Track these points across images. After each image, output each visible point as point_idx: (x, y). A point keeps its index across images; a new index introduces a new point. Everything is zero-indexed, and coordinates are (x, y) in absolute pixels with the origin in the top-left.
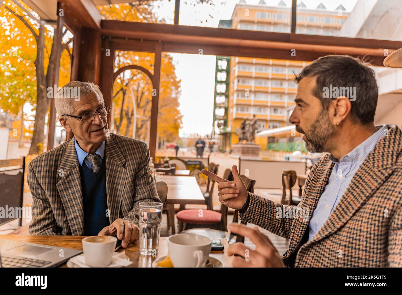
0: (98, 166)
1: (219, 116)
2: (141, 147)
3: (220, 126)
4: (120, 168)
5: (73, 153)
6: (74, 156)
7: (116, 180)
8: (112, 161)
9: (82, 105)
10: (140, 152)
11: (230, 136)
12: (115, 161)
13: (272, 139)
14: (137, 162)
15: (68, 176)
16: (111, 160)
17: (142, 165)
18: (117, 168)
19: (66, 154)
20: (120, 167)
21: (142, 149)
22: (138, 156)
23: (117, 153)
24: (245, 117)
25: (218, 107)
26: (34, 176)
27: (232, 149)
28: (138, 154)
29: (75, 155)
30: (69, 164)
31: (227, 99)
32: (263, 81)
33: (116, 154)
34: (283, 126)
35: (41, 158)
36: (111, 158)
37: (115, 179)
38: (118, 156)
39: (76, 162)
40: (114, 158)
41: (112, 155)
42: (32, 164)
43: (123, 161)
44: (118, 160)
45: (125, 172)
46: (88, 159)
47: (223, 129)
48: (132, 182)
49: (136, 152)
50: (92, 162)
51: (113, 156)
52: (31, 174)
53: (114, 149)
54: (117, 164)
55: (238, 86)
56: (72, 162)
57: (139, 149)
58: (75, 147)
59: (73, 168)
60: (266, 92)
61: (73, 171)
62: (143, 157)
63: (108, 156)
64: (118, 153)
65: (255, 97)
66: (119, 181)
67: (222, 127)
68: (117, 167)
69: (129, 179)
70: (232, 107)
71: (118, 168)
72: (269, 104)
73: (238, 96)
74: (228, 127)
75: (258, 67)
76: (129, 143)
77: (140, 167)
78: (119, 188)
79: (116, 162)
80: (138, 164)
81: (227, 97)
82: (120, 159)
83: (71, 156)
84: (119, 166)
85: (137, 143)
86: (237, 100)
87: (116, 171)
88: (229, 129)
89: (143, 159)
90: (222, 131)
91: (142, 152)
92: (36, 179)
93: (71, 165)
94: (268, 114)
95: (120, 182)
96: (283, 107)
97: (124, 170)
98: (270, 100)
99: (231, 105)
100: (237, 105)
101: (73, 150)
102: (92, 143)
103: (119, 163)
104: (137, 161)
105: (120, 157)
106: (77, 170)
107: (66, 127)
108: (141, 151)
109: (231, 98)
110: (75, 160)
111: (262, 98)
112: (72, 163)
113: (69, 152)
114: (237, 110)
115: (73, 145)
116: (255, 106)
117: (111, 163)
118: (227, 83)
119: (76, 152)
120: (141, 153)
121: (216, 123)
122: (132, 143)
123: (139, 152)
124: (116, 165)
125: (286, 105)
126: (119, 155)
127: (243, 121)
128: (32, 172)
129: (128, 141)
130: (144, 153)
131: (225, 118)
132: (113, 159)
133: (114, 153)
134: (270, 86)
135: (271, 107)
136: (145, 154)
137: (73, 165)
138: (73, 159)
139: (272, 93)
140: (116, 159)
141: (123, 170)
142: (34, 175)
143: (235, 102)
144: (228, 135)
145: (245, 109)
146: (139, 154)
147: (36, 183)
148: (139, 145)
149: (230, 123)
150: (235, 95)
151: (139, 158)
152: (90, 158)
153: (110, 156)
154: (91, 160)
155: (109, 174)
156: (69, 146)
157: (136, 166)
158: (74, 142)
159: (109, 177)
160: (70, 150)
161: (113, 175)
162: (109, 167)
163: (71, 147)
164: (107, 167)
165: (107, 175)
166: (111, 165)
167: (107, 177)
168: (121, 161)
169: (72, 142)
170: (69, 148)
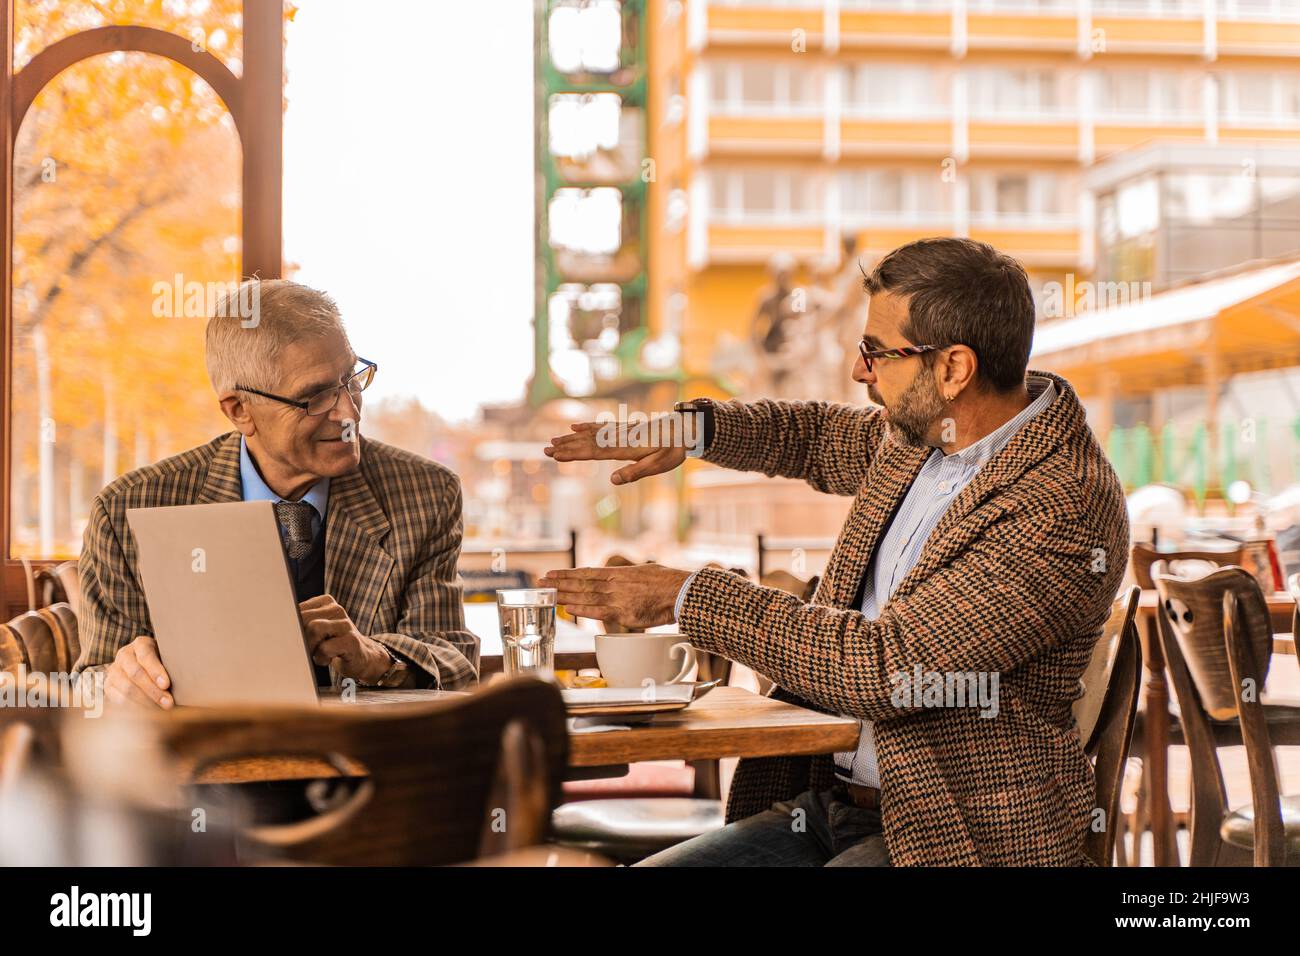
0: (307, 541)
1: (582, 256)
2: (434, 486)
3: (596, 336)
4: (373, 548)
7: (355, 586)
8: (346, 524)
10: (431, 503)
12: (358, 524)
14: (419, 537)
16: (344, 520)
17: (432, 547)
18: (362, 547)
19: (209, 486)
20: (370, 546)
21: (439, 495)
22: (422, 514)
23: (364, 500)
24: (783, 257)
25: (572, 184)
26: (116, 551)
28: (425, 510)
29: (236, 496)
31: (634, 118)
33: (362, 504)
35: (136, 492)
36: (346, 515)
37: (353, 582)
38: (368, 509)
40: (355, 514)
41: (347, 506)
42: (110, 507)
43: (381, 527)
44: (367, 524)
45: (385, 562)
47: (618, 353)
48: (395, 597)
49: (419, 502)
50: (288, 526)
51: (352, 508)
52: (110, 542)
53: (357, 487)
54: (363, 533)
55: (715, 13)
57: (429, 493)
58: (238, 470)
60: (936, 54)
62: (439, 520)
63: (337, 506)
64: (368, 502)
65: (851, 95)
66: (362, 588)
67: (609, 338)
68: (363, 543)
70: (680, 182)
71: (366, 546)
72: (961, 145)
73: (719, 92)
74: (653, 335)
77: (425, 551)
78: (362, 610)
79: (360, 529)
80: (419, 544)
81: (635, 101)
82: (372, 518)
84: (368, 540)
85: (424, 472)
86: (715, 124)
87: (359, 557)
88: (660, 354)
89: (439, 526)
90: (609, 369)
91: (437, 502)
92: (122, 560)
95: (365, 593)
96: (1066, 163)
97: (381, 557)
98: (963, 108)
99: (666, 164)
100: (717, 159)
101: (231, 479)
103: (370, 531)
104: (418, 532)
105: (374, 514)
107: (240, 419)
108: (434, 500)
109: (669, 109)
111: (903, 102)
113: (217, 482)
114: (719, 200)
116: (853, 162)
117: (345, 529)
120: (435, 506)
121: (559, 308)
122: (408, 470)
123: (427, 502)
124: (361, 538)
125: (1087, 145)
126: (371, 508)
127: (766, 291)
128: (111, 537)
131: (629, 266)
132: (352, 519)
133: (353, 500)
135: (976, 163)
139: (979, 55)
140: (359, 520)
141: (378, 555)
142: (116, 546)
143: (698, 143)
145: (782, 193)
146: (429, 508)
147: (122, 570)
148: (429, 479)
149: (670, 306)
150: (699, 83)
151: (427, 522)
152: (285, 514)
153: (341, 509)
154: (287, 520)
155: (334, 564)
156: (219, 461)
157: (413, 549)
158: (239, 454)
159: (335, 575)
160: (219, 476)
161: (346, 569)
162: (337, 544)
163: (226, 466)
164: (330, 541)
165: (331, 566)
166: (343, 536)
167: (329, 573)
168: (375, 525)
169: (230, 452)
170: (217, 468)
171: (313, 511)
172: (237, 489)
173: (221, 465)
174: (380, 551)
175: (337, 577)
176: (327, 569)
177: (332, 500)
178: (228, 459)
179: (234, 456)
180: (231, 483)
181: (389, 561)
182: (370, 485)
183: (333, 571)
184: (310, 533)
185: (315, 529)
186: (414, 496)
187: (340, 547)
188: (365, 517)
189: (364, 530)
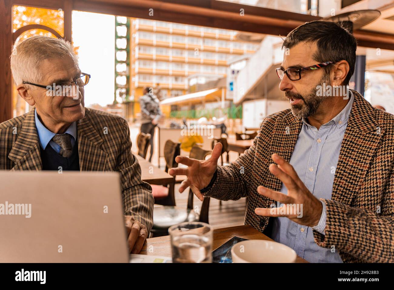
0: (70, 150)
1: (121, 85)
2: (120, 124)
3: (122, 95)
4: (97, 150)
5: (31, 131)
6: (33, 136)
8: (86, 141)
9: (55, 71)
10: (120, 130)
11: (133, 106)
12: (91, 141)
13: (175, 108)
14: (118, 143)
15: (25, 161)
16: (85, 140)
18: (93, 150)
20: (96, 149)
21: (122, 127)
22: (117, 134)
25: (119, 75)
27: (136, 118)
28: (118, 133)
29: (35, 135)
30: (25, 145)
31: (128, 67)
32: (164, 50)
33: (91, 133)
34: (185, 94)
36: (85, 138)
37: (92, 164)
38: (94, 135)
39: (36, 143)
40: (89, 137)
41: (85, 134)
43: (100, 141)
44: (94, 141)
45: (104, 155)
46: (56, 140)
47: (126, 98)
49: (115, 130)
50: (61, 144)
51: (87, 134)
53: (88, 126)
54: (93, 144)
55: (139, 54)
56: (30, 143)
57: (118, 126)
58: (35, 124)
59: (32, 151)
60: (167, 61)
61: (32, 156)
62: (124, 136)
63: (81, 134)
64: (93, 132)
65: (157, 65)
67: (124, 96)
68: (93, 148)
69: (108, 164)
70: (134, 76)
71: (95, 150)
72: (171, 73)
73: (140, 64)
74: (130, 96)
75: (159, 35)
76: (104, 119)
79: (91, 143)
80: (118, 146)
81: (128, 64)
82: (96, 138)
83: (28, 135)
84: (95, 147)
85: (115, 119)
86: (139, 69)
87: (92, 154)
88: (131, 98)
89: (125, 138)
90: (125, 100)
93: (29, 148)
94: (170, 82)
96: (183, 76)
98: (171, 68)
99: (132, 73)
100: (139, 73)
102: (63, 121)
103: (96, 143)
104: (117, 141)
105: (96, 136)
106: (37, 154)
107: (27, 98)
109: (133, 66)
110: (35, 141)
111: (164, 67)
112: (30, 145)
113: (26, 130)
114: (139, 78)
115: (32, 122)
116: (157, 74)
117: (86, 143)
118: (128, 50)
119: (36, 131)
120: (122, 131)
121: (118, 92)
122: (109, 119)
123: (118, 129)
124: (92, 147)
125: (186, 74)
129: (103, 117)
130: (124, 131)
131: (127, 87)
132: (88, 139)
133: (88, 131)
134: (171, 54)
135: (173, 75)
136: (126, 133)
137: (31, 147)
138: (32, 139)
139: (173, 61)
140: (91, 139)
141: (100, 152)
143: (137, 70)
144: (131, 104)
145: (148, 78)
148: (117, 122)
149: (133, 92)
150: (137, 63)
151: (120, 137)
152: (59, 139)
153: (83, 135)
154: (60, 142)
155: (83, 158)
156: (26, 121)
157: (116, 148)
158: (34, 117)
159: (84, 162)
160: (27, 128)
161: (88, 159)
162: (83, 149)
163: (29, 123)
164: (80, 149)
165: (82, 159)
166: (85, 146)
167: (81, 161)
168: (97, 141)
169: (31, 117)
170: (26, 124)
171: (71, 136)
172: (35, 132)
173: (27, 123)
174: (101, 151)
175: (85, 163)
176: (80, 160)
177: (79, 132)
178: (30, 120)
179: (32, 118)
180: (32, 129)
181: (106, 155)
182: (93, 125)
183: (83, 161)
184: (71, 146)
185: (73, 144)
186: (113, 128)
187: (84, 151)
188: (93, 138)
189: (93, 143)
